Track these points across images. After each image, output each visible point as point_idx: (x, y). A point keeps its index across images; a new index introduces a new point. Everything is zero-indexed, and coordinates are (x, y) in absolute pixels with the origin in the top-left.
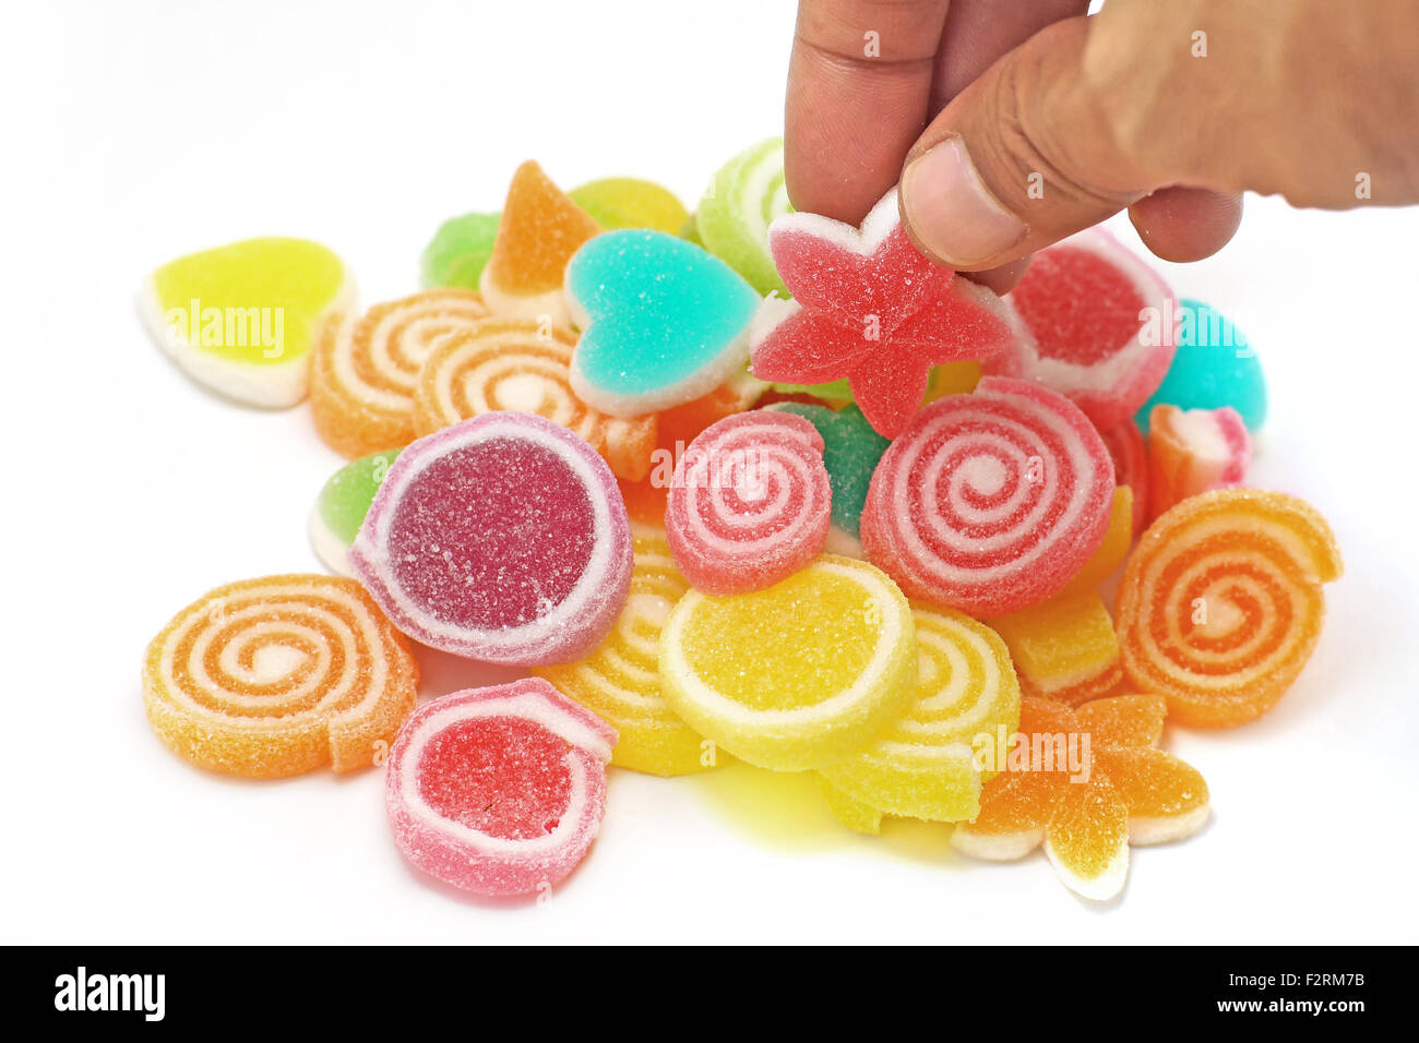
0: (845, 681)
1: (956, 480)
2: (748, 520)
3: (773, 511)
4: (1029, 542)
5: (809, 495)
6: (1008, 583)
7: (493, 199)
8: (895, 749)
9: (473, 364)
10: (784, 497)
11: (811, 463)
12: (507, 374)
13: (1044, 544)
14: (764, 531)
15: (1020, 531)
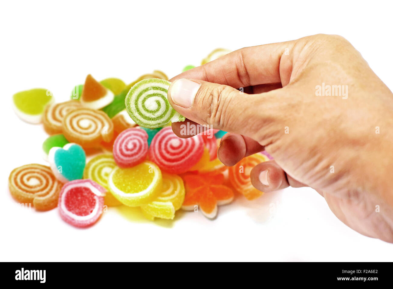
0: (145, 188)
1: (169, 143)
2: (129, 153)
3: (135, 151)
4: (183, 157)
5: (143, 148)
6: (178, 166)
7: (82, 82)
8: (155, 203)
9: (75, 116)
10: (137, 148)
11: (144, 141)
12: (82, 119)
13: (186, 158)
14: (132, 155)
15: (181, 155)
